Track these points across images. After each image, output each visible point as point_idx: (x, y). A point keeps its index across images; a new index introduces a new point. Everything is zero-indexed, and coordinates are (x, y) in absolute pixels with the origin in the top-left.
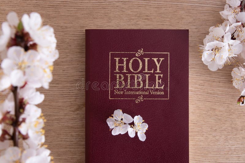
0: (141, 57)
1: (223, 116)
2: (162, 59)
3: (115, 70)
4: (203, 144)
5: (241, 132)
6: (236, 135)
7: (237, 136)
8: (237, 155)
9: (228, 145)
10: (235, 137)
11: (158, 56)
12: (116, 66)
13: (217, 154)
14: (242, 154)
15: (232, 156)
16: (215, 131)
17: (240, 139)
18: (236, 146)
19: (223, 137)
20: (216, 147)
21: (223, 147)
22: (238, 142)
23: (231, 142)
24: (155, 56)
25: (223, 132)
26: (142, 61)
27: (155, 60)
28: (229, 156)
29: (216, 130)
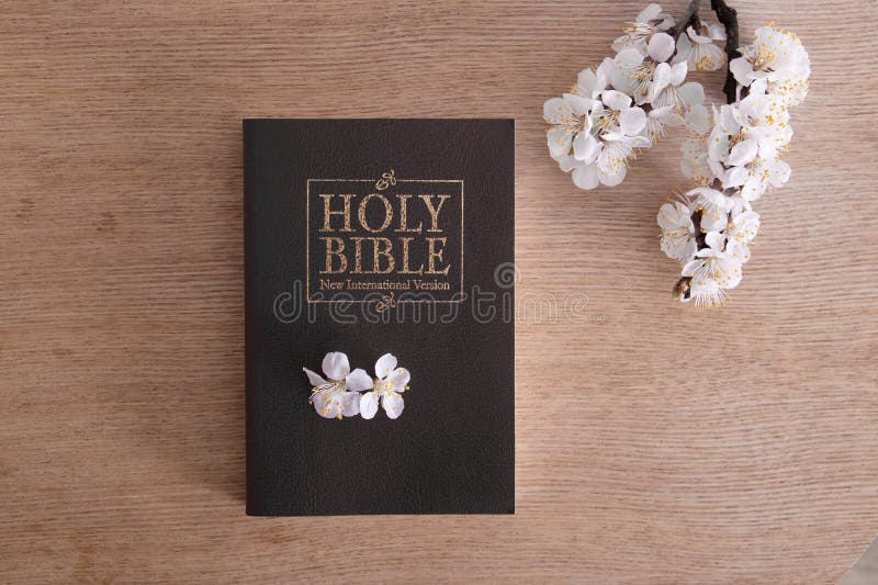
0: (391, 193)
1: (703, 327)
2: (443, 197)
3: (322, 225)
4: (652, 403)
5: (750, 366)
6: (738, 373)
7: (743, 378)
8: (742, 428)
9: (717, 403)
10: (735, 379)
11: (434, 190)
12: (324, 215)
13: (690, 428)
14: (754, 424)
15: (728, 429)
16: (683, 367)
17: (747, 386)
18: (738, 404)
19: (705, 381)
20: (688, 408)
21: (706, 408)
22: (745, 394)
23: (724, 394)
24: (427, 189)
25: (703, 368)
26: (391, 202)
27: (427, 199)
28: (722, 430)
29: (685, 364)
